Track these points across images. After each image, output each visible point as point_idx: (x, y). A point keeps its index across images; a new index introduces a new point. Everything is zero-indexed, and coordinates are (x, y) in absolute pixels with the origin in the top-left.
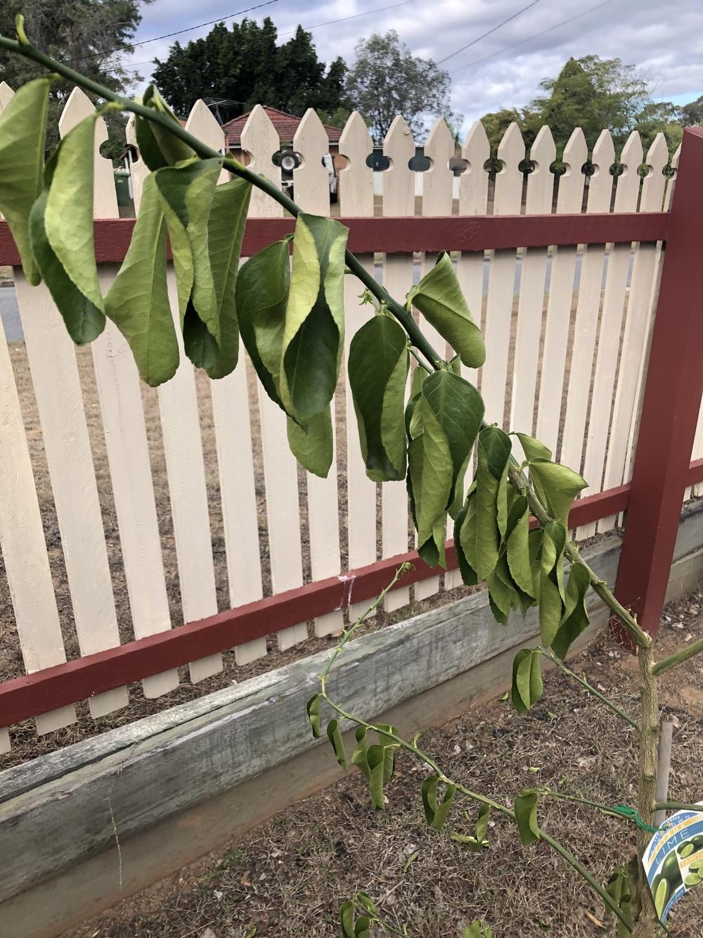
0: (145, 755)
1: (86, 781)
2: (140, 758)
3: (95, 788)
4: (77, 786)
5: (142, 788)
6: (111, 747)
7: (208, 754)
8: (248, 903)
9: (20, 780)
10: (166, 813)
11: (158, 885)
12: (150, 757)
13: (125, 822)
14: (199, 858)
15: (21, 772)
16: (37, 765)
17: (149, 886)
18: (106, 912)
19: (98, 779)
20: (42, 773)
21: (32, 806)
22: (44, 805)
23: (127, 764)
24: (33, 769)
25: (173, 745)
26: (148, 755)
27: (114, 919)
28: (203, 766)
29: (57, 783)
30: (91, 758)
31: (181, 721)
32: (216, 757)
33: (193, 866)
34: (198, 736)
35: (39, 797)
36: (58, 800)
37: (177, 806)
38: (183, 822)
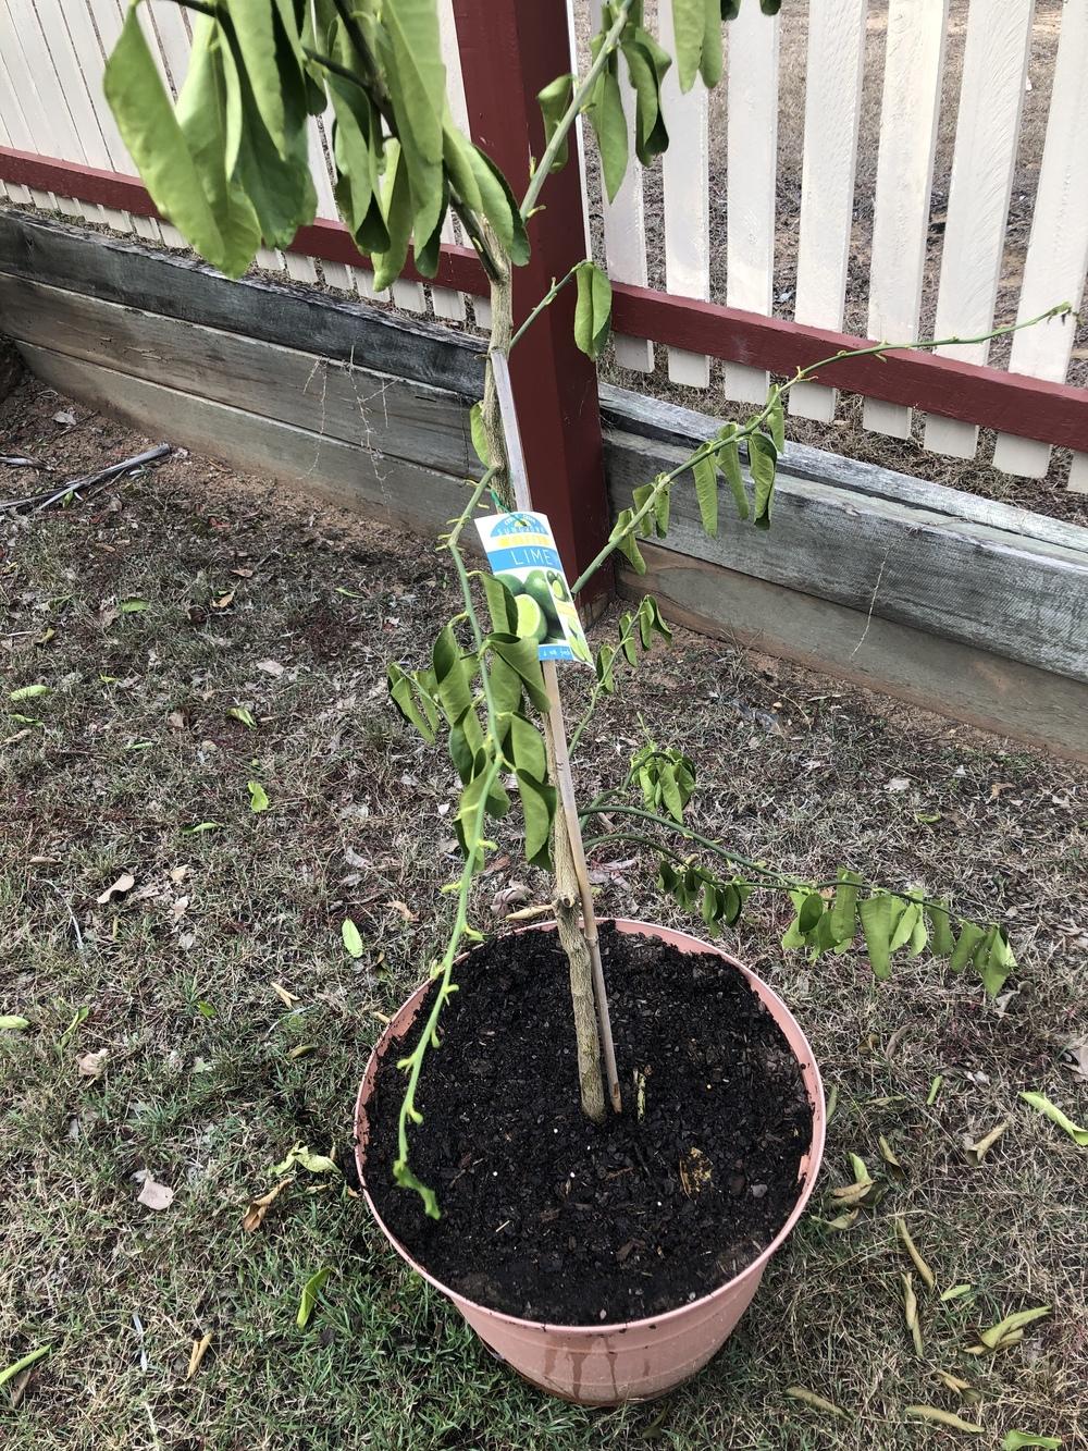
0: (954, 535)
1: (880, 515)
2: (950, 534)
3: (886, 529)
4: (868, 512)
5: (937, 574)
6: (938, 505)
7: (1039, 597)
8: (968, 802)
9: (838, 472)
10: (955, 630)
11: (930, 715)
12: (957, 541)
13: (908, 601)
14: (991, 731)
15: (849, 466)
16: (867, 471)
17: (922, 708)
18: (867, 691)
19: (891, 522)
20: (859, 480)
21: (820, 499)
22: (831, 507)
23: (929, 529)
24: (859, 471)
25: (992, 548)
26: (959, 538)
27: (865, 702)
28: (1023, 610)
29: (862, 498)
30: (911, 500)
31: (1036, 535)
32: (1047, 613)
33: (977, 733)
34: (1030, 561)
35: (835, 497)
36: (844, 511)
37: (972, 633)
38: (983, 667)
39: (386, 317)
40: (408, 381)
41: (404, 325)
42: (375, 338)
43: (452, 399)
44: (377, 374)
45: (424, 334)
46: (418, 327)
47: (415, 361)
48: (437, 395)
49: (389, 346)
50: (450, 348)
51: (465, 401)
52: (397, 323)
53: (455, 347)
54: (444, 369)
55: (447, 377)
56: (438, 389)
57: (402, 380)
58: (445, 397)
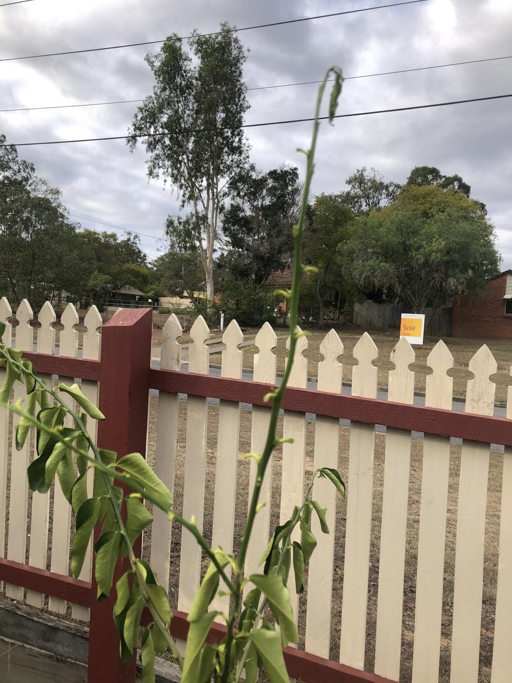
39: (19, 609)
40: (25, 645)
41: (29, 614)
42: (11, 620)
43: (51, 657)
44: (7, 639)
45: (40, 620)
46: (37, 615)
47: (31, 635)
48: (41, 654)
49: (18, 625)
50: (55, 629)
51: (57, 659)
52: (26, 613)
53: (58, 629)
54: (48, 640)
55: (49, 645)
56: (42, 651)
57: (21, 644)
58: (46, 656)
